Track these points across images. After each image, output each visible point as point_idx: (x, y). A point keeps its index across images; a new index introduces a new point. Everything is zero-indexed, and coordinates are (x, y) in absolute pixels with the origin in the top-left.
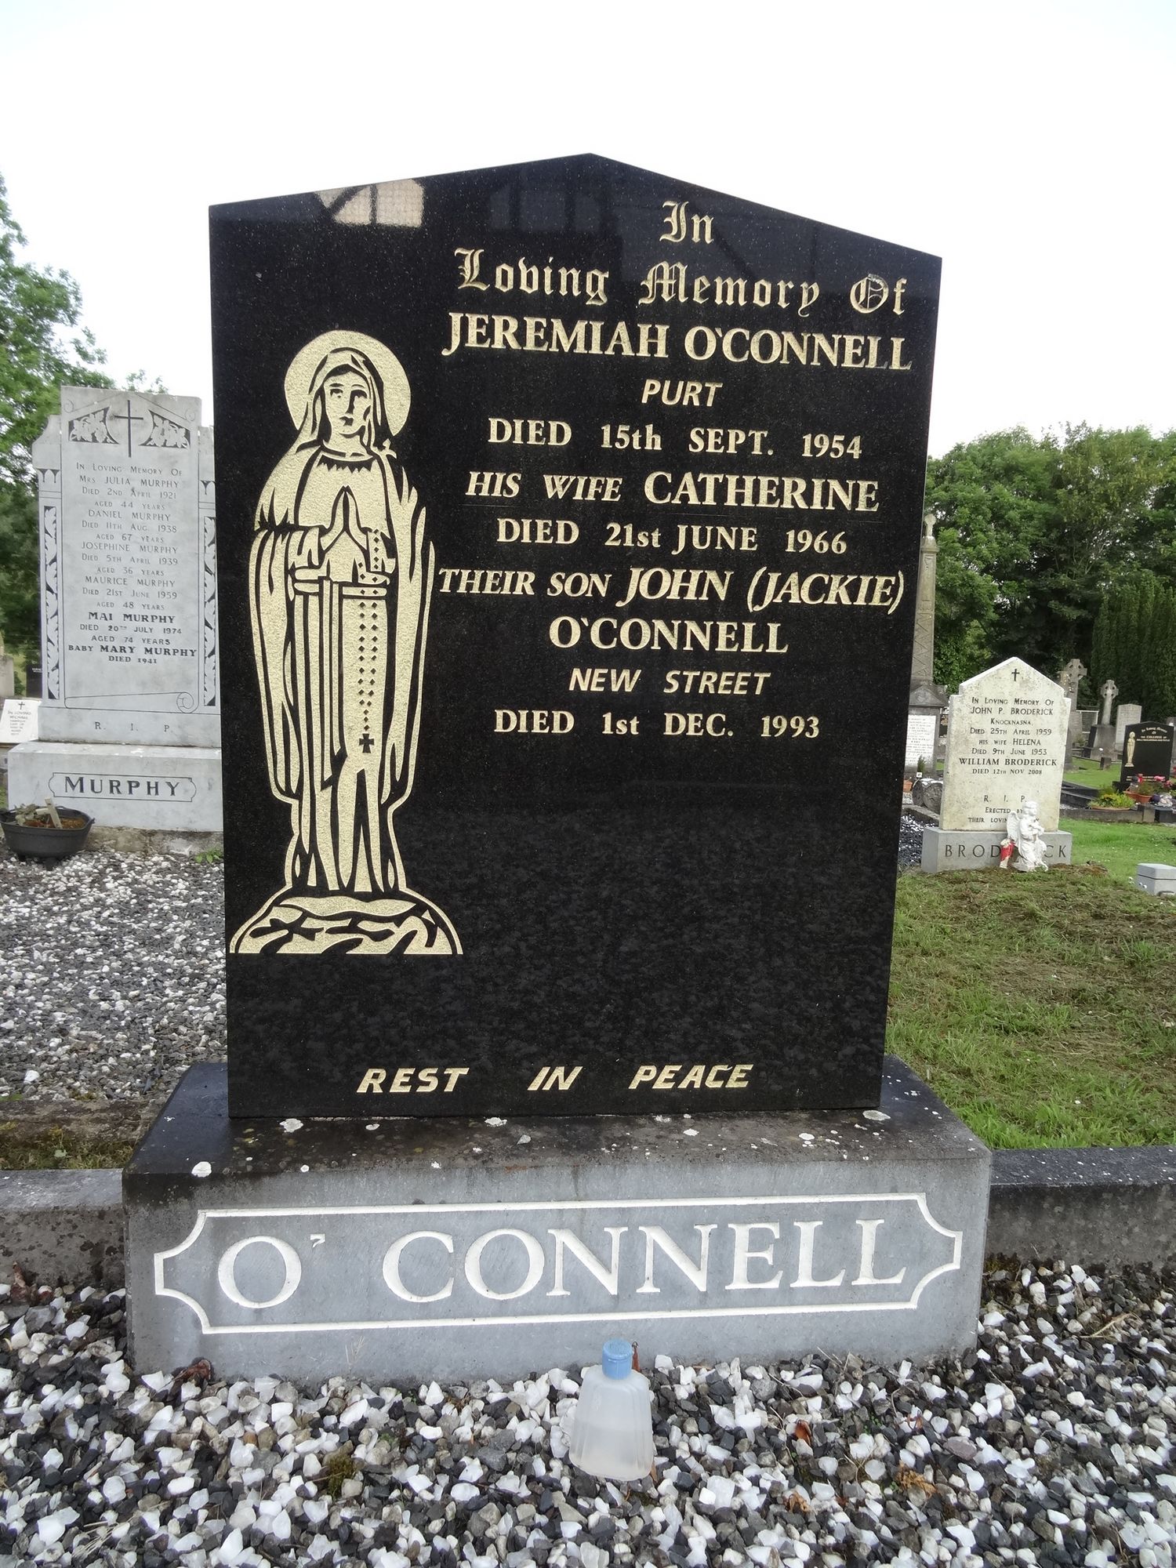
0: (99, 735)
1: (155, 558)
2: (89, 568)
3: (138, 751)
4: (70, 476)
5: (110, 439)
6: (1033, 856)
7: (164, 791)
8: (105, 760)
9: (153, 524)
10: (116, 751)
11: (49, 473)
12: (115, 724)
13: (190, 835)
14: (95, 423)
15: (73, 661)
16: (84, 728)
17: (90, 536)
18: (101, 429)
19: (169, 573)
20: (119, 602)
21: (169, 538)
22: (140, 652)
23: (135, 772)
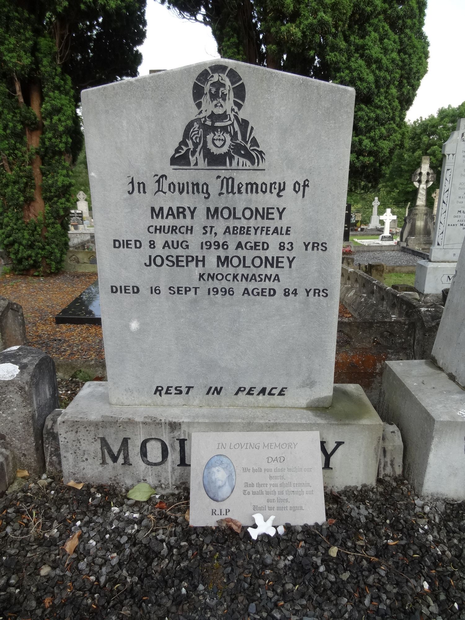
0: (454, 259)
4: (458, 156)
11: (451, 155)
15: (449, 231)
16: (449, 257)
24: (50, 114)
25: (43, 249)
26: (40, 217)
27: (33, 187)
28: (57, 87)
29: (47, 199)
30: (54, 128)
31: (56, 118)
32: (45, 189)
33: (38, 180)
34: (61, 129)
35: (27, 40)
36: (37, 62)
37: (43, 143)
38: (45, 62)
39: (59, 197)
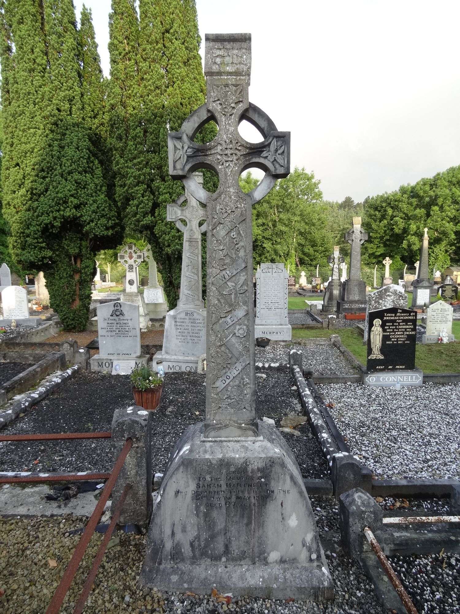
0: (266, 324)
1: (276, 292)
2: (265, 295)
3: (274, 326)
4: (262, 279)
5: (269, 272)
6: (445, 340)
7: (279, 333)
8: (268, 328)
9: (276, 286)
10: (271, 327)
11: (258, 279)
12: (269, 322)
13: (283, 341)
14: (266, 270)
15: (262, 311)
16: (263, 323)
17: (265, 289)
18: (267, 271)
19: (279, 294)
20: (270, 300)
21: (279, 288)
22: (273, 309)
23: (274, 330)
24: (84, 268)
25: (78, 320)
26: (78, 307)
27: (76, 295)
28: (88, 258)
29: (80, 300)
30: (86, 273)
31: (87, 269)
32: (80, 296)
33: (78, 293)
34: (88, 273)
35: (78, 244)
36: (81, 250)
37: (81, 277)
38: (84, 250)
39: (86, 299)
